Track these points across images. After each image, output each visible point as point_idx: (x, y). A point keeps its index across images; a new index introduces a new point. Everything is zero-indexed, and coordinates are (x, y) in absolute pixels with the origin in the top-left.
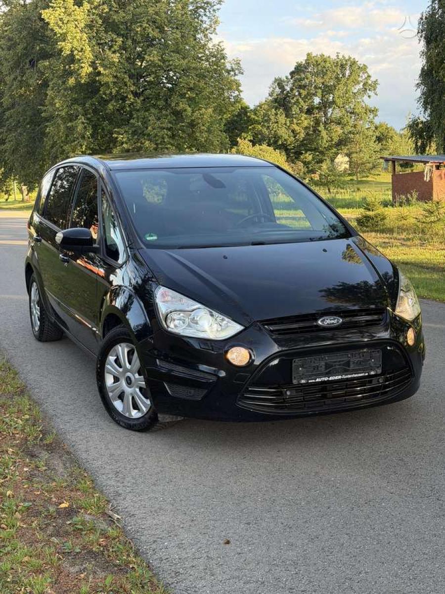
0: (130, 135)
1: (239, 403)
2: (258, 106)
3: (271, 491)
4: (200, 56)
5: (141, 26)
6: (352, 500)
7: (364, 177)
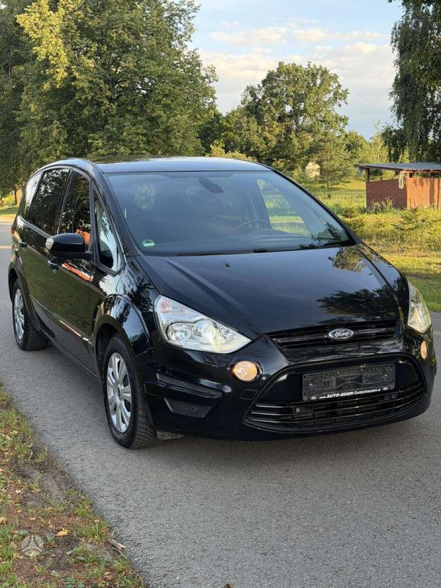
0: (105, 141)
1: (246, 421)
2: (230, 114)
3: (285, 516)
4: (175, 62)
5: (116, 32)
6: (373, 527)
7: (335, 184)
